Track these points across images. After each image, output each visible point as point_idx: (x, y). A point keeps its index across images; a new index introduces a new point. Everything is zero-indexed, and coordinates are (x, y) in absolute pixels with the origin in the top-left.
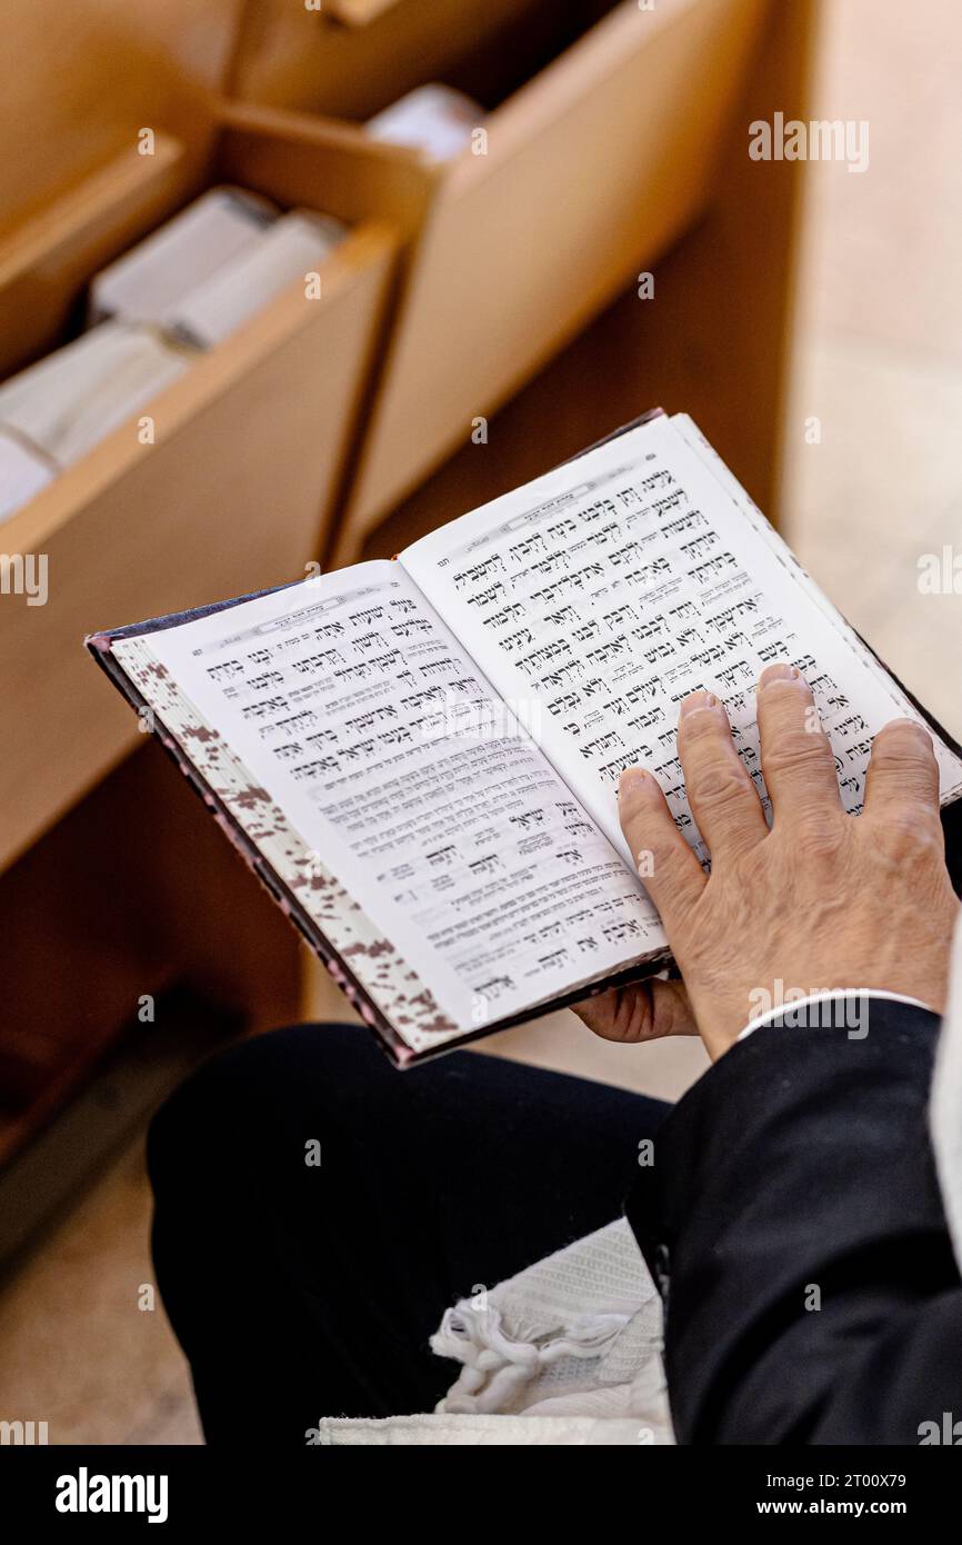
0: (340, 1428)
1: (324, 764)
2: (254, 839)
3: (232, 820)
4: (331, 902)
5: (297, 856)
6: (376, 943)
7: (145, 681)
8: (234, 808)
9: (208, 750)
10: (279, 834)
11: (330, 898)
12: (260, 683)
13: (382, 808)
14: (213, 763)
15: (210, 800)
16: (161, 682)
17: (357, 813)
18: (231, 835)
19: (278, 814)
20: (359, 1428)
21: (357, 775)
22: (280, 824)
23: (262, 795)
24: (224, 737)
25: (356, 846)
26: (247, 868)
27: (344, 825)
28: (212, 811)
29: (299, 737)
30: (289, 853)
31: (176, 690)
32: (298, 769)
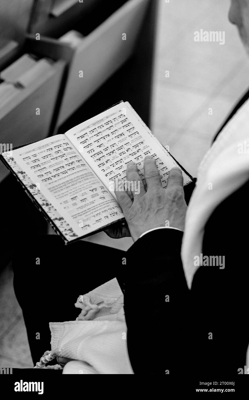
1: (48, 179)
2: (33, 195)
3: (28, 191)
4: (50, 209)
5: (43, 199)
6: (60, 218)
7: (9, 161)
8: (29, 189)
9: (23, 176)
10: (39, 194)
11: (50, 208)
12: (34, 161)
13: (61, 188)
14: (24, 179)
15: (23, 187)
16: (13, 162)
17: (56, 189)
18: (28, 195)
19: (38, 190)
21: (56, 181)
22: (39, 192)
23: (35, 186)
24: (27, 173)
25: (55, 197)
26: (32, 202)
27: (53, 192)
28: (24, 189)
29: (43, 173)
30: (41, 198)
31: (16, 163)
32: (43, 180)
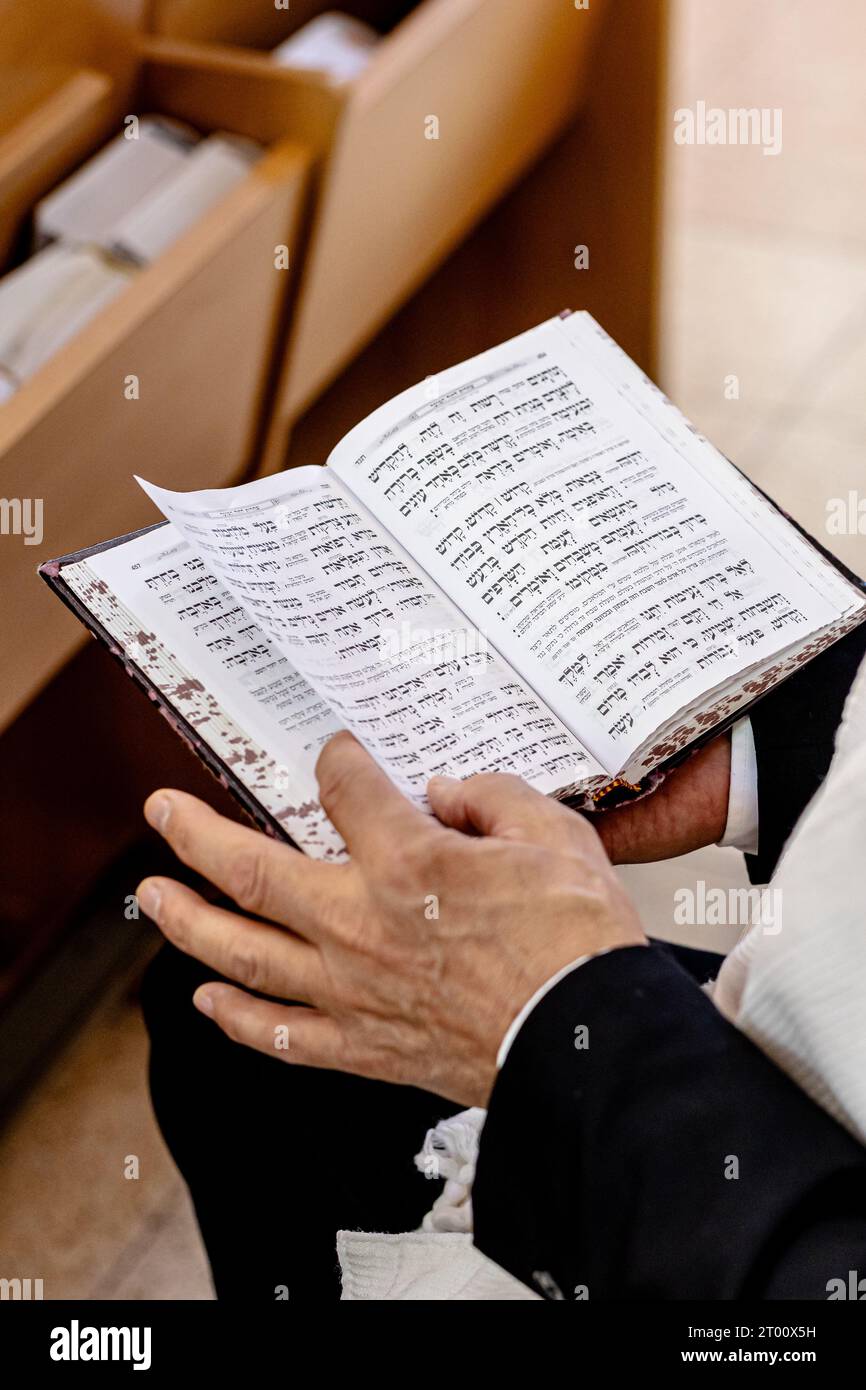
1: (254, 652)
2: (194, 726)
3: (174, 711)
4: (263, 773)
5: (231, 736)
6: (304, 804)
7: (90, 598)
8: (175, 700)
9: (148, 652)
10: (214, 718)
11: (262, 769)
12: (195, 587)
14: (154, 663)
15: (153, 696)
16: (104, 597)
17: (285, 692)
18: (174, 723)
19: (212, 701)
22: (214, 709)
23: (195, 685)
24: (160, 639)
25: (284, 721)
26: (190, 752)
27: (273, 705)
28: (157, 705)
29: (230, 630)
30: (224, 734)
31: (117, 602)
32: (230, 659)
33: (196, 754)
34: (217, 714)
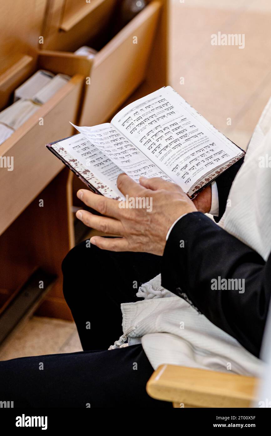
0: (126, 305)
1: (100, 164)
2: (88, 180)
3: (83, 177)
4: (106, 191)
5: (97, 182)
6: (117, 197)
7: (59, 152)
8: (83, 175)
9: (75, 164)
10: (93, 178)
11: (106, 190)
12: (84, 149)
13: (114, 171)
14: (77, 166)
15: (77, 174)
16: (63, 151)
17: (109, 173)
18: (83, 180)
19: (92, 174)
20: (130, 305)
21: (108, 165)
22: (93, 176)
23: (88, 171)
24: (78, 160)
25: (110, 179)
26: (87, 187)
27: (107, 175)
28: (78, 176)
29: (94, 159)
30: (96, 182)
31: (66, 152)
32: (95, 165)
33: (89, 187)
34: (94, 177)
